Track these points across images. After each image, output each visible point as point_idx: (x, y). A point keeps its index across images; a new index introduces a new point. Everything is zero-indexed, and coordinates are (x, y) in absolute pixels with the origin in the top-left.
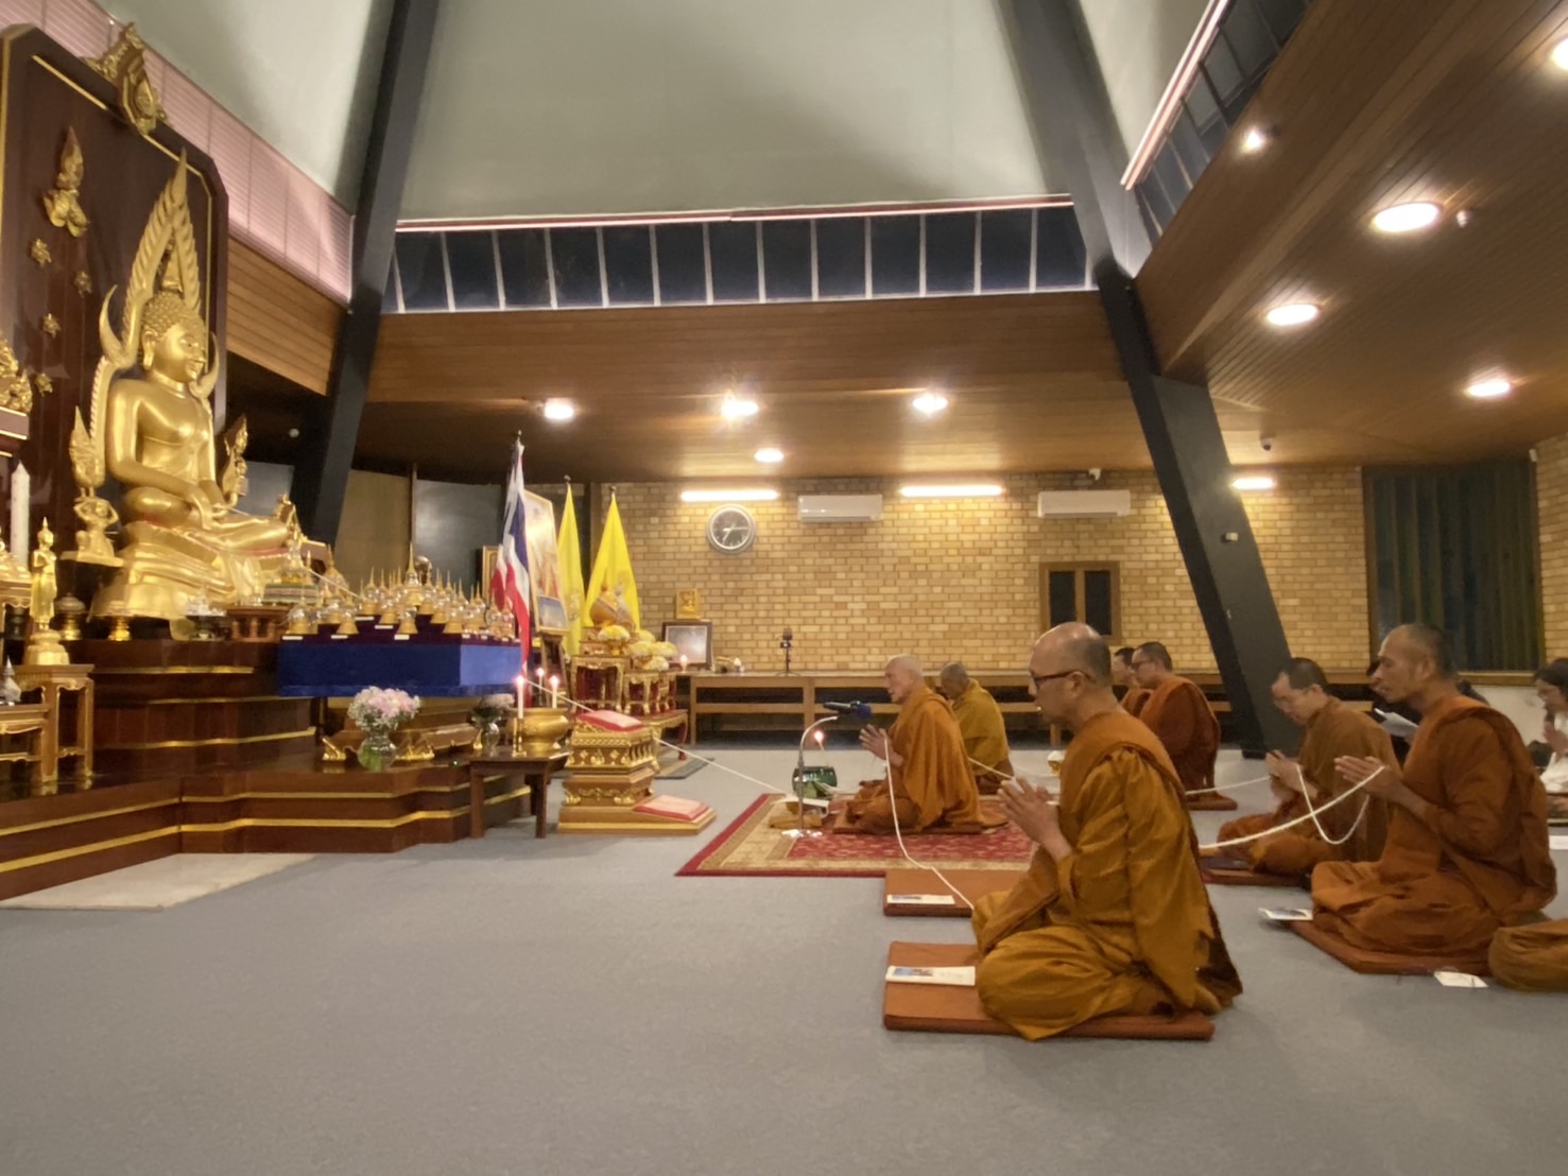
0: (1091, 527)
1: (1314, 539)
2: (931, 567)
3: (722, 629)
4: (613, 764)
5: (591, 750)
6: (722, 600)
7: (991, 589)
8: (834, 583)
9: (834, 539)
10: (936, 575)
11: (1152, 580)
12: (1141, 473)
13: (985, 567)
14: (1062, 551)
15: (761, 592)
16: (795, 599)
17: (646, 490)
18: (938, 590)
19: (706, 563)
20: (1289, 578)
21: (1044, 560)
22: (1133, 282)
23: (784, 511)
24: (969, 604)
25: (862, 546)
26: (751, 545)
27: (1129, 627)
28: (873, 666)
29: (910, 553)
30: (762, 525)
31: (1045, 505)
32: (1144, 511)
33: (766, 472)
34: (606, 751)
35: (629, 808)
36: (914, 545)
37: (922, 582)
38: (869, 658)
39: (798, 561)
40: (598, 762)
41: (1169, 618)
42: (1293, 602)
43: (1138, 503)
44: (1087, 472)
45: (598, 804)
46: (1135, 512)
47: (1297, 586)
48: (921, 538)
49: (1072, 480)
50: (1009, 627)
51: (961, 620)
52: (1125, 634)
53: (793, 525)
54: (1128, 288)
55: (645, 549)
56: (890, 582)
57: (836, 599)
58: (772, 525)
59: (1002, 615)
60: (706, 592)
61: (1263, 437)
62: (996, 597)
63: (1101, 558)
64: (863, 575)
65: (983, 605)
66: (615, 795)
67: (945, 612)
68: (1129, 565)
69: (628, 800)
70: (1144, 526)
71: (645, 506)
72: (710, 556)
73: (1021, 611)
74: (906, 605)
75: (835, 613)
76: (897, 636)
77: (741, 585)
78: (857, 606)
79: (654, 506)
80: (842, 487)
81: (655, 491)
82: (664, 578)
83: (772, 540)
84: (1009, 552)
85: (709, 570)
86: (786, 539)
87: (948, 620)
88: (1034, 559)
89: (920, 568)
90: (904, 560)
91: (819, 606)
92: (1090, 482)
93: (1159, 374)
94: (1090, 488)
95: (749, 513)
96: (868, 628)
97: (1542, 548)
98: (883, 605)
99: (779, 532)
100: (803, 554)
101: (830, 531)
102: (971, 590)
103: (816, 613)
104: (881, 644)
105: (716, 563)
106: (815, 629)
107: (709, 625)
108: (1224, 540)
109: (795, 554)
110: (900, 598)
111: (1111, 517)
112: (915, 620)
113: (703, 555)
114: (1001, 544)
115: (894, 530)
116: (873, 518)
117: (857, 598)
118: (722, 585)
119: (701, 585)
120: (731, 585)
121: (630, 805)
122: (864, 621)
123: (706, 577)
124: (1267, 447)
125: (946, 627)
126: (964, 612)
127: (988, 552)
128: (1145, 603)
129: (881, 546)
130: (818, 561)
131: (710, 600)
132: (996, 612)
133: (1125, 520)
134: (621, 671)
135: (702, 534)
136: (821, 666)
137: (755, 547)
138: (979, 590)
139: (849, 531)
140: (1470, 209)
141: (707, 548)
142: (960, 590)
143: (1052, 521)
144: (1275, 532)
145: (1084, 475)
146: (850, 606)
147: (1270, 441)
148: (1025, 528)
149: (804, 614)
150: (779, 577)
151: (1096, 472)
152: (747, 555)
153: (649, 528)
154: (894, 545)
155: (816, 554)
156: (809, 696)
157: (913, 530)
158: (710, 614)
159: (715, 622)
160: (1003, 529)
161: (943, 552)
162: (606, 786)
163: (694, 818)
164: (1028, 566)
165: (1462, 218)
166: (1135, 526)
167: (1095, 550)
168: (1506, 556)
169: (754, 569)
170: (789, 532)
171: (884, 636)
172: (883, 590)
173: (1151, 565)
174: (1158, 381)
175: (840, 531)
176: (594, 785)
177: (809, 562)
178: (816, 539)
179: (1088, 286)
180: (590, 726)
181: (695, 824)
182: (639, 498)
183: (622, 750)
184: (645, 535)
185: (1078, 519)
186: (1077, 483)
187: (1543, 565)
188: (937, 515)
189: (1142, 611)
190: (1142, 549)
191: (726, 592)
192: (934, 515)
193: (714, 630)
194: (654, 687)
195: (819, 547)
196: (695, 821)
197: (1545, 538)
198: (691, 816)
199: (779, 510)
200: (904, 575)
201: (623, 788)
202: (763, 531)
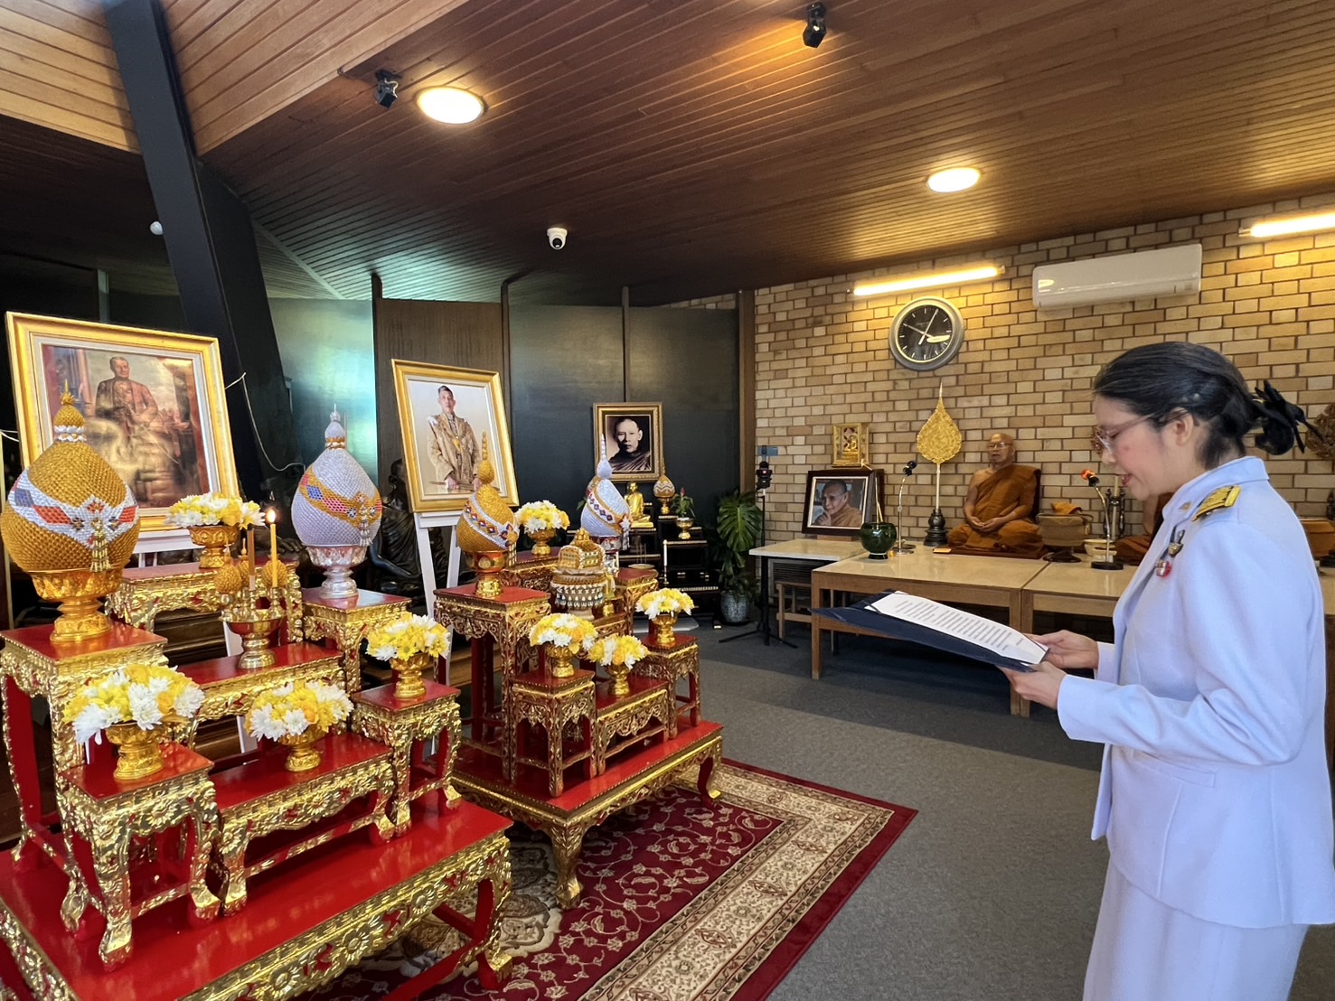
2: (1306, 369)
9: (1099, 335)
10: (1320, 383)
16: (1025, 434)
17: (807, 293)
19: (889, 385)
23: (1013, 296)
26: (957, 354)
29: (1261, 345)
30: (975, 323)
36: (1270, 331)
39: (1036, 375)
48: (1286, 316)
53: (1027, 318)
55: (808, 372)
58: (990, 321)
60: (889, 428)
71: (808, 313)
72: (893, 375)
79: (819, 311)
80: (1120, 243)
81: (820, 291)
82: (831, 409)
83: (991, 345)
85: (893, 395)
86: (1014, 342)
89: (1280, 372)
90: (1247, 359)
91: (1068, 445)
95: (953, 306)
99: (1004, 331)
100: (1041, 363)
101: (1096, 322)
103: (1064, 456)
105: (904, 385)
106: (1063, 480)
107: (875, 475)
109: (1029, 364)
113: (884, 375)
115: (1227, 307)
116: (1180, 289)
118: (911, 416)
119: (882, 418)
123: (889, 406)
130: (1069, 373)
131: (893, 438)
135: (884, 344)
137: (962, 358)
139: (1130, 317)
141: (889, 365)
150: (1002, 400)
152: (951, 370)
153: (811, 342)
154: (1224, 334)
155: (1067, 361)
157: (1267, 304)
169: (960, 391)
170: (1017, 330)
175: (1113, 320)
177: (1053, 374)
178: (1068, 337)
182: (800, 304)
184: (808, 352)
199: (1001, 295)
202: (975, 330)
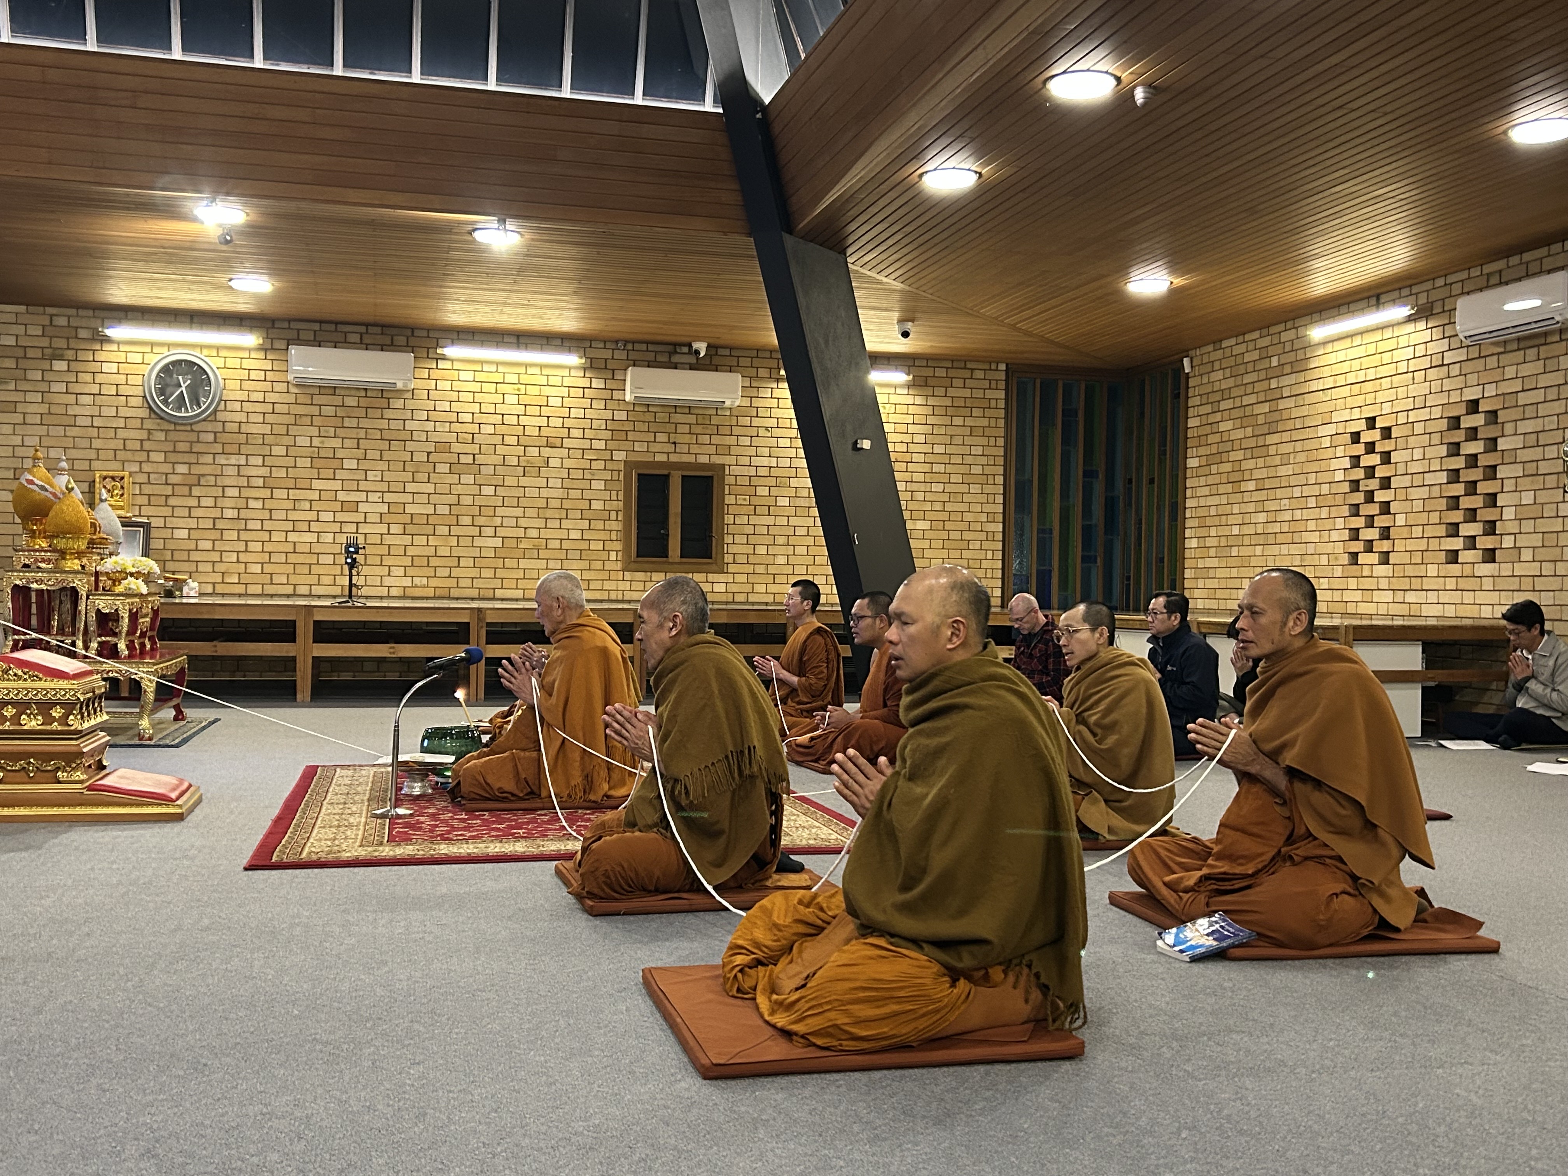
0: (692, 419)
1: (951, 449)
2: (480, 459)
3: (167, 533)
4: (55, 726)
5: (22, 706)
6: (168, 490)
7: (560, 493)
8: (340, 474)
9: (342, 412)
10: (487, 470)
11: (763, 491)
12: (759, 352)
13: (553, 463)
14: (654, 448)
15: (227, 481)
16: (279, 493)
17: (44, 320)
18: (488, 490)
19: (143, 435)
20: (920, 496)
21: (633, 458)
22: (764, 109)
23: (268, 365)
24: (530, 512)
25: (384, 424)
27: (733, 549)
28: (394, 592)
29: (452, 438)
30: (233, 385)
31: (636, 387)
32: (756, 403)
33: (242, 306)
34: (45, 707)
35: (79, 786)
36: (456, 427)
37: (468, 479)
38: (387, 581)
39: (289, 441)
40: (32, 723)
41: (781, 540)
42: (922, 525)
43: (751, 390)
44: (690, 346)
45: (31, 780)
46: (746, 402)
47: (928, 506)
48: (468, 418)
49: (671, 354)
50: (584, 545)
51: (521, 533)
52: (728, 558)
53: (282, 387)
54: (759, 116)
55: (43, 408)
56: (421, 477)
57: (341, 496)
58: (247, 385)
59: (574, 528)
60: (142, 478)
61: (901, 321)
62: (567, 504)
63: (704, 459)
64: (383, 466)
65: (549, 513)
66: (58, 769)
67: (498, 521)
68: (736, 470)
69: (79, 775)
70: (756, 422)
71: (45, 342)
72: (148, 424)
73: (600, 525)
74: (444, 510)
75: (340, 517)
76: (431, 551)
77: (196, 470)
78: (374, 508)
79: (61, 343)
80: (355, 338)
81: (61, 321)
82: (74, 453)
83: (247, 407)
84: (586, 444)
85: (147, 445)
86: (269, 408)
87: (501, 532)
88: (620, 456)
89: (464, 459)
90: (443, 447)
91: (316, 506)
92: (693, 360)
93: (790, 232)
94: (692, 368)
95: (212, 363)
96: (388, 540)
97: (1189, 473)
98: (409, 509)
99: (260, 397)
100: (293, 430)
101: (338, 400)
102: (535, 492)
103: (312, 516)
104: (407, 561)
105: (161, 436)
106: (312, 537)
107: (147, 527)
108: (855, 448)
109: (282, 430)
110: (434, 499)
111: (718, 407)
112: (455, 530)
113: (137, 423)
114: (575, 433)
115: (430, 405)
116: (400, 385)
117: (373, 497)
118: (167, 468)
119: (135, 468)
120: (182, 469)
121: (81, 782)
122: (383, 529)
123: (142, 456)
124: (905, 334)
125: (498, 542)
126: (523, 522)
127: (558, 442)
128: (754, 520)
129: (409, 425)
130: (316, 442)
131: (147, 489)
132: (566, 524)
133: (736, 413)
134: (83, 593)
135: (139, 391)
136: (316, 590)
137: (220, 416)
138: (545, 493)
139: (364, 402)
140: (1149, 86)
141: (144, 413)
142: (519, 492)
143: (645, 405)
144: (907, 438)
145: (685, 350)
146: (362, 507)
147: (909, 326)
148: (608, 415)
149: (293, 515)
150: (258, 461)
151: (702, 347)
152: (209, 426)
153: (49, 376)
154: (430, 426)
155: (314, 431)
156: (304, 631)
157: (456, 407)
158: (145, 511)
159: (155, 522)
160: (580, 413)
161: (498, 440)
162: (46, 757)
163: (178, 798)
164: (610, 465)
165: (1140, 95)
166: (746, 421)
167: (695, 449)
168: (1152, 481)
169: (218, 448)
170: (271, 397)
171: (411, 551)
172: (410, 487)
173: (763, 472)
174: (789, 241)
175: (351, 401)
176: (25, 755)
177: (303, 441)
178: (315, 410)
179: (709, 106)
180: (20, 672)
181: (180, 806)
182: (35, 331)
183: (69, 707)
184: (44, 387)
185: (675, 407)
186: (676, 359)
187: (1189, 493)
188: (492, 388)
189: (749, 530)
190: (752, 452)
191: (173, 479)
192: (487, 387)
193: (154, 533)
194: (134, 617)
195: (317, 421)
196: (178, 802)
197: (1192, 463)
198: (173, 796)
199: (258, 363)
200: (443, 468)
201: (72, 759)
202: (233, 391)
